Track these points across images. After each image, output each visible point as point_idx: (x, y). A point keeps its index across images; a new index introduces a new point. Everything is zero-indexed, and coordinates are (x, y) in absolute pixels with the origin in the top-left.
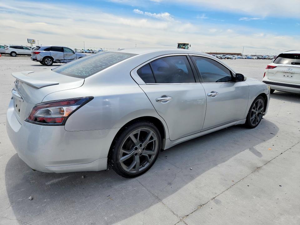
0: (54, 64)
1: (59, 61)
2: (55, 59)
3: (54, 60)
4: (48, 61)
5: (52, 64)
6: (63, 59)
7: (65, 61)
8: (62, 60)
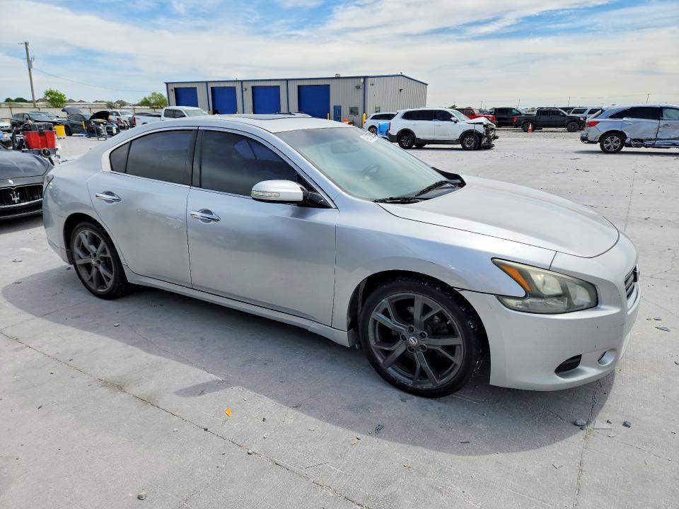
0: (624, 149)
1: (640, 142)
2: (630, 135)
3: (627, 141)
4: (612, 143)
5: (621, 147)
6: (654, 137)
7: (657, 142)
8: (651, 140)
